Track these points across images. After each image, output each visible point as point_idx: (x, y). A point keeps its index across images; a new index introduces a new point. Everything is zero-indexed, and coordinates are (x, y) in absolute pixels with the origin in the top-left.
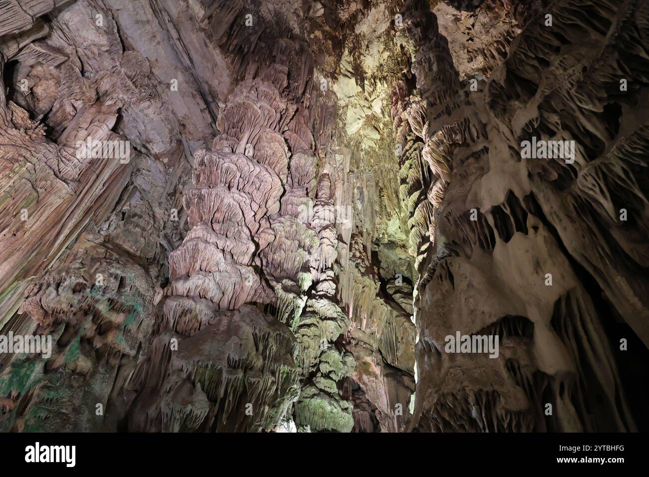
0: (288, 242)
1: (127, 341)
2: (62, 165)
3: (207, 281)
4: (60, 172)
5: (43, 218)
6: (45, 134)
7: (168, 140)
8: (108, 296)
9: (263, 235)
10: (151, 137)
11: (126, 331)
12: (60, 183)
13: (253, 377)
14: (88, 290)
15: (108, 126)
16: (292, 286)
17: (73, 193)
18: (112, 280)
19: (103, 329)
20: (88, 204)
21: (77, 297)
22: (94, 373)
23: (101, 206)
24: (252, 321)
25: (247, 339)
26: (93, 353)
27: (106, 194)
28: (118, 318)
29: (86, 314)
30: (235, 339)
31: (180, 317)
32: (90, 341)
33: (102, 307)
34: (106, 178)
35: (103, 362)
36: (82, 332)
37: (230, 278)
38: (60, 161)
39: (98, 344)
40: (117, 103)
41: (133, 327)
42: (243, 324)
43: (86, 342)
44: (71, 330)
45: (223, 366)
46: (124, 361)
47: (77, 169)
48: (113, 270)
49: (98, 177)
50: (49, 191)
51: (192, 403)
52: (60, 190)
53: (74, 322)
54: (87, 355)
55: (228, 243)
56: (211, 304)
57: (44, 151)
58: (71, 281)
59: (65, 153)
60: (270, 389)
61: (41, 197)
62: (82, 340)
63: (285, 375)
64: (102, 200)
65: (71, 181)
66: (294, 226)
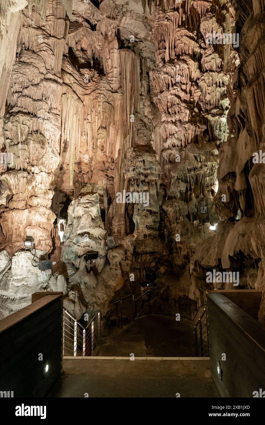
0: (210, 88)
1: (154, 177)
2: (111, 85)
3: (173, 140)
4: (112, 89)
5: (119, 113)
6: (98, 75)
7: (144, 27)
8: (142, 168)
9: (195, 95)
10: (136, 31)
11: (152, 174)
12: (115, 95)
13: (198, 172)
14: (136, 170)
15: (116, 48)
16: (217, 111)
17: (122, 94)
18: (141, 163)
19: (146, 176)
20: (129, 96)
21: (135, 172)
22: (149, 189)
23: (134, 91)
24: (192, 151)
25: (192, 159)
26: (147, 184)
27: (133, 84)
28: (149, 171)
29: (139, 174)
30: (187, 161)
31: (169, 156)
32: (144, 181)
33: (142, 171)
34: (129, 78)
35: (150, 185)
36: (141, 180)
37: (181, 133)
38: (110, 84)
39: (147, 180)
40: (113, 31)
41: (154, 172)
42: (189, 153)
43: (143, 181)
44: (138, 180)
45: (186, 171)
46: (156, 181)
47: (117, 82)
48: (140, 160)
49: (126, 79)
50: (114, 101)
51: (179, 187)
52: (117, 97)
53: (138, 178)
54: (145, 185)
55: (176, 117)
56: (177, 148)
57: (103, 85)
58: (131, 169)
59: (109, 78)
60: (207, 172)
61: (113, 105)
62: (142, 182)
63: (211, 165)
64: (133, 89)
65: (118, 89)
66: (211, 78)
